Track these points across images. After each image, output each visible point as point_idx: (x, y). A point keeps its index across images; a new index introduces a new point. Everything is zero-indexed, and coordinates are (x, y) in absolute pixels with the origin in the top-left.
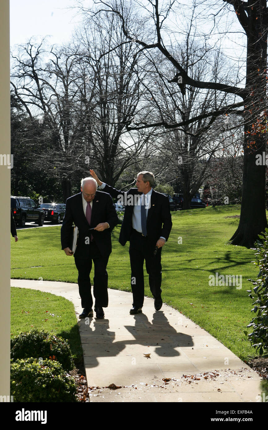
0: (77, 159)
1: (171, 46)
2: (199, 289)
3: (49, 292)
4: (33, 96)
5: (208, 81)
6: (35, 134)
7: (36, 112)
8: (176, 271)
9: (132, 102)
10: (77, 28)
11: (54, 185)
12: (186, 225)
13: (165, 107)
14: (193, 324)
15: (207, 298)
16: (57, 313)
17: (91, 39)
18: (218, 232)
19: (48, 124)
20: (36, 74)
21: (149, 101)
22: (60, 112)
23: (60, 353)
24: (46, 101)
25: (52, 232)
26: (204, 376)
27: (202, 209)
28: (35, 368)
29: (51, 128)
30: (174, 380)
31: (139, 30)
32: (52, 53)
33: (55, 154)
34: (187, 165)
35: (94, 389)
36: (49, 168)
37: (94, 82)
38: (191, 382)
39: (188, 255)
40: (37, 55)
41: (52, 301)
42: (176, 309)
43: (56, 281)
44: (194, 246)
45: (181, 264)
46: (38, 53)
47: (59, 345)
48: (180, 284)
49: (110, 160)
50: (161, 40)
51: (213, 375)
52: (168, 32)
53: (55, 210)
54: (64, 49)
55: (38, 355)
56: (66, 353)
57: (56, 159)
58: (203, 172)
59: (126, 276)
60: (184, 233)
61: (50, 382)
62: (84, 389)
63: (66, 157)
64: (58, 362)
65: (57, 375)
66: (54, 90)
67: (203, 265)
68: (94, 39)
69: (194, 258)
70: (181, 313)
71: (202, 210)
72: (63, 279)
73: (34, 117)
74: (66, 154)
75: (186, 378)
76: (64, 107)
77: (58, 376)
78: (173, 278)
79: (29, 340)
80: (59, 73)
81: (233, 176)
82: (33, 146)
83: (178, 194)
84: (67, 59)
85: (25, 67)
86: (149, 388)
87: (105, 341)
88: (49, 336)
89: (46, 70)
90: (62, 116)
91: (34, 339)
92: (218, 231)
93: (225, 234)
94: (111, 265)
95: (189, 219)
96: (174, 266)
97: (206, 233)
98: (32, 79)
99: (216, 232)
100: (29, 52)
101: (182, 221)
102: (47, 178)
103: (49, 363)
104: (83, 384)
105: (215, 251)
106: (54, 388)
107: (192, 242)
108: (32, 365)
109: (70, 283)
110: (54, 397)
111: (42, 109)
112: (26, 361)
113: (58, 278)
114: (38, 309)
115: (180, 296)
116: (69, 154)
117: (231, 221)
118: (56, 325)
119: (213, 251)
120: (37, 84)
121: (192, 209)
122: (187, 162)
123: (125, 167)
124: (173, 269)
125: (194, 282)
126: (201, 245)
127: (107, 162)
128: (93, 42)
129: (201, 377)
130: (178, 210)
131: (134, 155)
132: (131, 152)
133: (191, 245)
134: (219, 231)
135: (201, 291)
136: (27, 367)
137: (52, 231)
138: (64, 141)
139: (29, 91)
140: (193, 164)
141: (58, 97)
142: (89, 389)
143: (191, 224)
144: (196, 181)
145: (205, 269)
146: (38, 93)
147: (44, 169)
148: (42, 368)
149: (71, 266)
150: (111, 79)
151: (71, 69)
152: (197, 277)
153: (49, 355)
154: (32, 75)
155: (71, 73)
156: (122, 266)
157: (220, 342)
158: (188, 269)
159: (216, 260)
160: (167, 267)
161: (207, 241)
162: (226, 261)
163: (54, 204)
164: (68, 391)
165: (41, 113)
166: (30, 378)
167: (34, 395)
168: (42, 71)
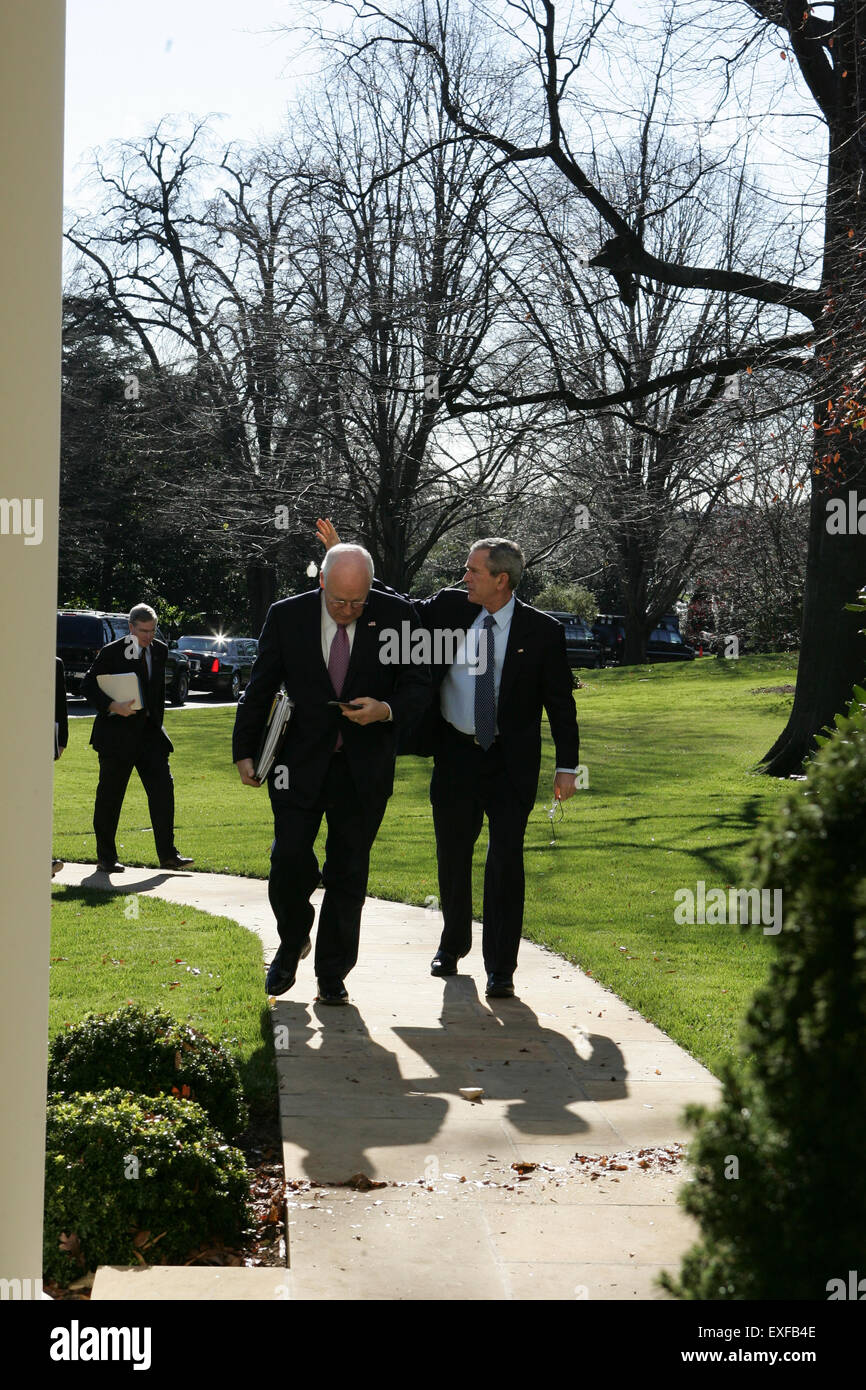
0: (294, 501)
1: (593, 153)
2: (651, 904)
3: (189, 904)
4: (165, 300)
5: (711, 265)
6: (166, 421)
7: (173, 352)
8: (588, 852)
9: (469, 325)
10: (303, 93)
11: (224, 580)
12: (629, 714)
13: (573, 344)
14: (623, 1009)
15: (673, 932)
16: (210, 966)
17: (347, 128)
18: (728, 736)
19: (210, 391)
20: (176, 234)
21: (522, 322)
22: (247, 353)
23: (204, 1078)
24: (203, 319)
25: (212, 726)
26: (641, 1160)
27: (682, 663)
28: (125, 1120)
29: (219, 403)
30: (546, 1168)
31: (496, 102)
32: (226, 168)
33: (227, 484)
34: (637, 526)
35: (305, 1187)
36: (209, 528)
37: (353, 261)
38: (599, 1175)
39: (630, 803)
40: (178, 173)
41: (197, 929)
42: (574, 963)
43: (214, 872)
44: (651, 777)
45: (604, 830)
46: (182, 168)
47: (204, 1056)
48: (596, 890)
49: (398, 505)
50: (561, 135)
51: (667, 1156)
52: (585, 111)
53: (222, 658)
54: (263, 158)
55: (138, 1083)
56: (222, 1081)
57: (230, 499)
58: (690, 549)
59: (429, 861)
60: (620, 736)
61: (170, 1161)
62: (275, 1188)
63: (261, 492)
64: (197, 1104)
65: (191, 1142)
66: (230, 285)
67: (672, 836)
68: (355, 129)
69: (645, 814)
70: (588, 974)
71: (680, 668)
72: (236, 866)
73: (165, 367)
74: (262, 484)
75: (583, 1163)
76: (259, 336)
77: (195, 1144)
78: (573, 872)
79: (113, 1036)
80: (245, 231)
81: (781, 564)
82: (160, 457)
83: (610, 616)
84: (273, 188)
85: (143, 211)
86: (471, 1189)
87: (348, 1052)
88: (175, 1029)
89: (206, 221)
90: (253, 364)
91: (128, 1035)
92: (728, 731)
93: (750, 742)
94: (389, 828)
95: (638, 693)
96: (582, 836)
97: (690, 737)
98: (161, 247)
99: (723, 736)
100: (155, 165)
101: (617, 701)
102: (202, 559)
103: (169, 1105)
104: (272, 1174)
105: (714, 793)
106: (180, 1180)
107: (645, 765)
108: (116, 1110)
109: (258, 878)
110: (180, 1206)
111: (192, 342)
112: (101, 1099)
113: (222, 862)
114: (152, 954)
115: (592, 925)
116: (271, 484)
117: (769, 702)
118: (202, 1001)
119: (708, 793)
120: (178, 266)
121: (651, 663)
122: (639, 516)
123: (446, 529)
124: (578, 844)
125: (640, 884)
126: (672, 775)
127: (388, 512)
128: (352, 136)
129: (631, 1162)
130: (609, 665)
131: (472, 491)
132: (465, 481)
133: (643, 774)
134: (729, 733)
135: (656, 913)
136: (100, 1116)
137: (210, 722)
138: (257, 444)
139: (153, 285)
140: (657, 522)
141: (240, 306)
142: (288, 1188)
143: (644, 710)
144: (666, 577)
145: (676, 846)
146: (180, 292)
147: (193, 530)
148: (147, 1121)
149: (266, 828)
150: (405, 254)
151: (285, 220)
152: (650, 869)
153: (170, 1085)
154: (163, 235)
155: (283, 233)
156: (420, 833)
157: (700, 1062)
158: (623, 845)
159: (715, 820)
160: (560, 838)
161: (690, 764)
162: (745, 824)
163: (220, 639)
164: (224, 1192)
165: (188, 354)
166: (109, 1147)
167: (120, 1199)
168: (193, 223)
